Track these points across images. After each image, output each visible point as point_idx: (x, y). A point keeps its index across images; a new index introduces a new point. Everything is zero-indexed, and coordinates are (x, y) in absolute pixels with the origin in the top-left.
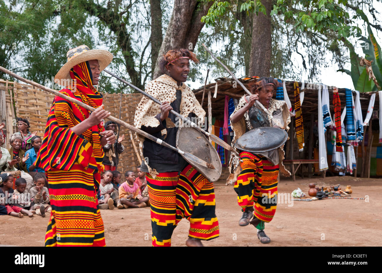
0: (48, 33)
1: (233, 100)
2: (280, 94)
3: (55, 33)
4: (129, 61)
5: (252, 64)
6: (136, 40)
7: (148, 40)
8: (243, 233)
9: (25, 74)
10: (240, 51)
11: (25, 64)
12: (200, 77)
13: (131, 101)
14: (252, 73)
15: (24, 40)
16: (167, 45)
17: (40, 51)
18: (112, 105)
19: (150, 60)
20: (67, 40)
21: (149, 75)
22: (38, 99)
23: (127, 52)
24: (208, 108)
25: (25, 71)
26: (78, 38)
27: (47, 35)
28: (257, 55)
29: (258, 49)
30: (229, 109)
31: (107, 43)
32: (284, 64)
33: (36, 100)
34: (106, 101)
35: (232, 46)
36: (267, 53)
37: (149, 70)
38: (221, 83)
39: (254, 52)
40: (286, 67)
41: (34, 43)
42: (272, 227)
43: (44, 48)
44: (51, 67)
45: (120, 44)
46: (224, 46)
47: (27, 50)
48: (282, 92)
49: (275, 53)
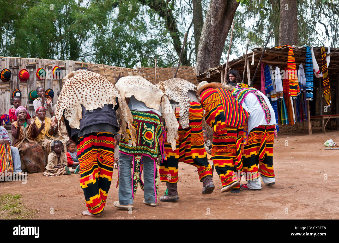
0: (110, 23)
1: (268, 67)
2: (309, 58)
3: (115, 22)
4: (176, 40)
5: (282, 35)
6: (181, 23)
7: (190, 22)
8: (286, 178)
9: (93, 57)
10: (269, 25)
11: (93, 49)
12: (236, 51)
13: (182, 73)
14: (282, 43)
15: (91, 30)
16: (208, 24)
17: (105, 37)
18: (167, 77)
19: (193, 38)
20: (126, 27)
21: (193, 51)
22: (108, 75)
23: (174, 33)
24: (247, 74)
25: (94, 54)
26: (134, 24)
27: (108, 24)
28: (285, 27)
29: (286, 22)
30: (265, 74)
31: (157, 27)
32: (309, 34)
33: (106, 76)
34: (161, 74)
35: (263, 21)
36: (294, 24)
37: (193, 47)
38: (258, 53)
39: (283, 25)
40: (310, 36)
41: (99, 31)
42: (311, 172)
43: (107, 35)
44: (113, 50)
45: (168, 27)
46: (255, 22)
47: (94, 37)
48: (310, 57)
49: (300, 24)
